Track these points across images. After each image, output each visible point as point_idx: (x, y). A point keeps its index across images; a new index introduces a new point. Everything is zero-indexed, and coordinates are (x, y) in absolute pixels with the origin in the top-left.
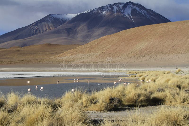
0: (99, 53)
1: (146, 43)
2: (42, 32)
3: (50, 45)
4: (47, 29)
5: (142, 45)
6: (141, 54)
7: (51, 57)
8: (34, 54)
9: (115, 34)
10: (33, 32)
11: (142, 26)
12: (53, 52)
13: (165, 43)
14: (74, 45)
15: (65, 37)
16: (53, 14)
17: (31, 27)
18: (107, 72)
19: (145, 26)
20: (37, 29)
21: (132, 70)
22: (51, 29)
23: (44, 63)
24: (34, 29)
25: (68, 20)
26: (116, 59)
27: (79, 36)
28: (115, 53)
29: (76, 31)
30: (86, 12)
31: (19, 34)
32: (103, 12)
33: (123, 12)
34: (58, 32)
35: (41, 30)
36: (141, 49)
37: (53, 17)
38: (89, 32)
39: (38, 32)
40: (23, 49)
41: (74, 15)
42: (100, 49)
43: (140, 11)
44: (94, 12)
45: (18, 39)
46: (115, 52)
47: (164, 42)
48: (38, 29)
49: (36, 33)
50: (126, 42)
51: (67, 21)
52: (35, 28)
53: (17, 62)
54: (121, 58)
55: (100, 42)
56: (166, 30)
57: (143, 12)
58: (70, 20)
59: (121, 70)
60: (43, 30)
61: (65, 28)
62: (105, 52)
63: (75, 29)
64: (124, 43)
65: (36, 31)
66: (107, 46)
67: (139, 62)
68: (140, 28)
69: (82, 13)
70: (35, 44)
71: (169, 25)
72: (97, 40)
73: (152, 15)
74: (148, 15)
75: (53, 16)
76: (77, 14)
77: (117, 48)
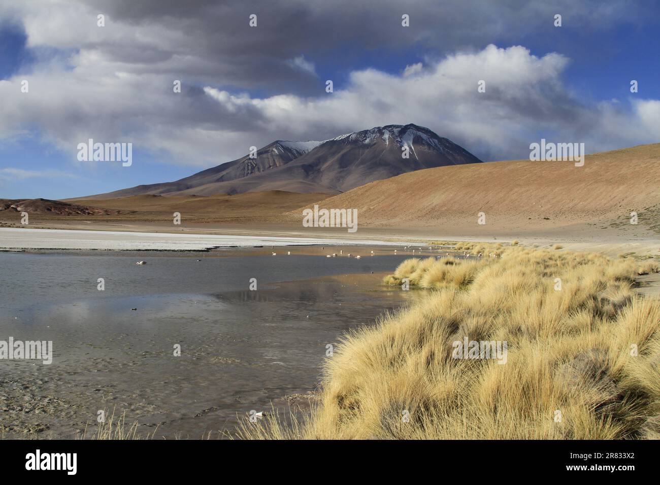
0: (364, 209)
1: (443, 196)
2: (263, 171)
3: (278, 192)
4: (271, 165)
5: (436, 199)
6: (434, 213)
7: (284, 214)
8: (252, 206)
9: (391, 179)
10: (248, 170)
11: (436, 168)
12: (284, 205)
13: (474, 196)
14: (319, 193)
15: (301, 180)
16: (281, 141)
17: (244, 162)
18: (389, 241)
19: (441, 168)
20: (254, 165)
21: (441, 239)
22: (278, 165)
23: (274, 222)
24: (249, 164)
25: (307, 152)
26: (393, 221)
27: (326, 179)
28: (391, 210)
29: (320, 169)
30: (337, 138)
31: (224, 173)
32: (366, 139)
33: (399, 140)
34: (289, 171)
35: (261, 167)
36: (434, 205)
37: (282, 146)
38: (341, 172)
39: (256, 169)
40: (233, 198)
41: (317, 143)
42: (366, 203)
43: (429, 141)
44: (352, 140)
45: (223, 181)
46: (391, 208)
47: (472, 194)
48: (256, 165)
49: (253, 171)
50: (409, 192)
51: (305, 153)
52: (251, 163)
53: (229, 219)
54: (401, 218)
55: (366, 191)
56: (474, 175)
57: (433, 142)
58: (311, 151)
59: (409, 238)
60: (264, 167)
61: (301, 164)
62: (374, 208)
63: (318, 167)
64: (405, 193)
65: (253, 168)
66: (378, 198)
67: (432, 226)
68: (432, 170)
69: (331, 140)
70: (251, 191)
71: (479, 168)
72: (361, 187)
73: (448, 148)
74: (441, 148)
75: (281, 143)
76: (322, 142)
77: (394, 202)
